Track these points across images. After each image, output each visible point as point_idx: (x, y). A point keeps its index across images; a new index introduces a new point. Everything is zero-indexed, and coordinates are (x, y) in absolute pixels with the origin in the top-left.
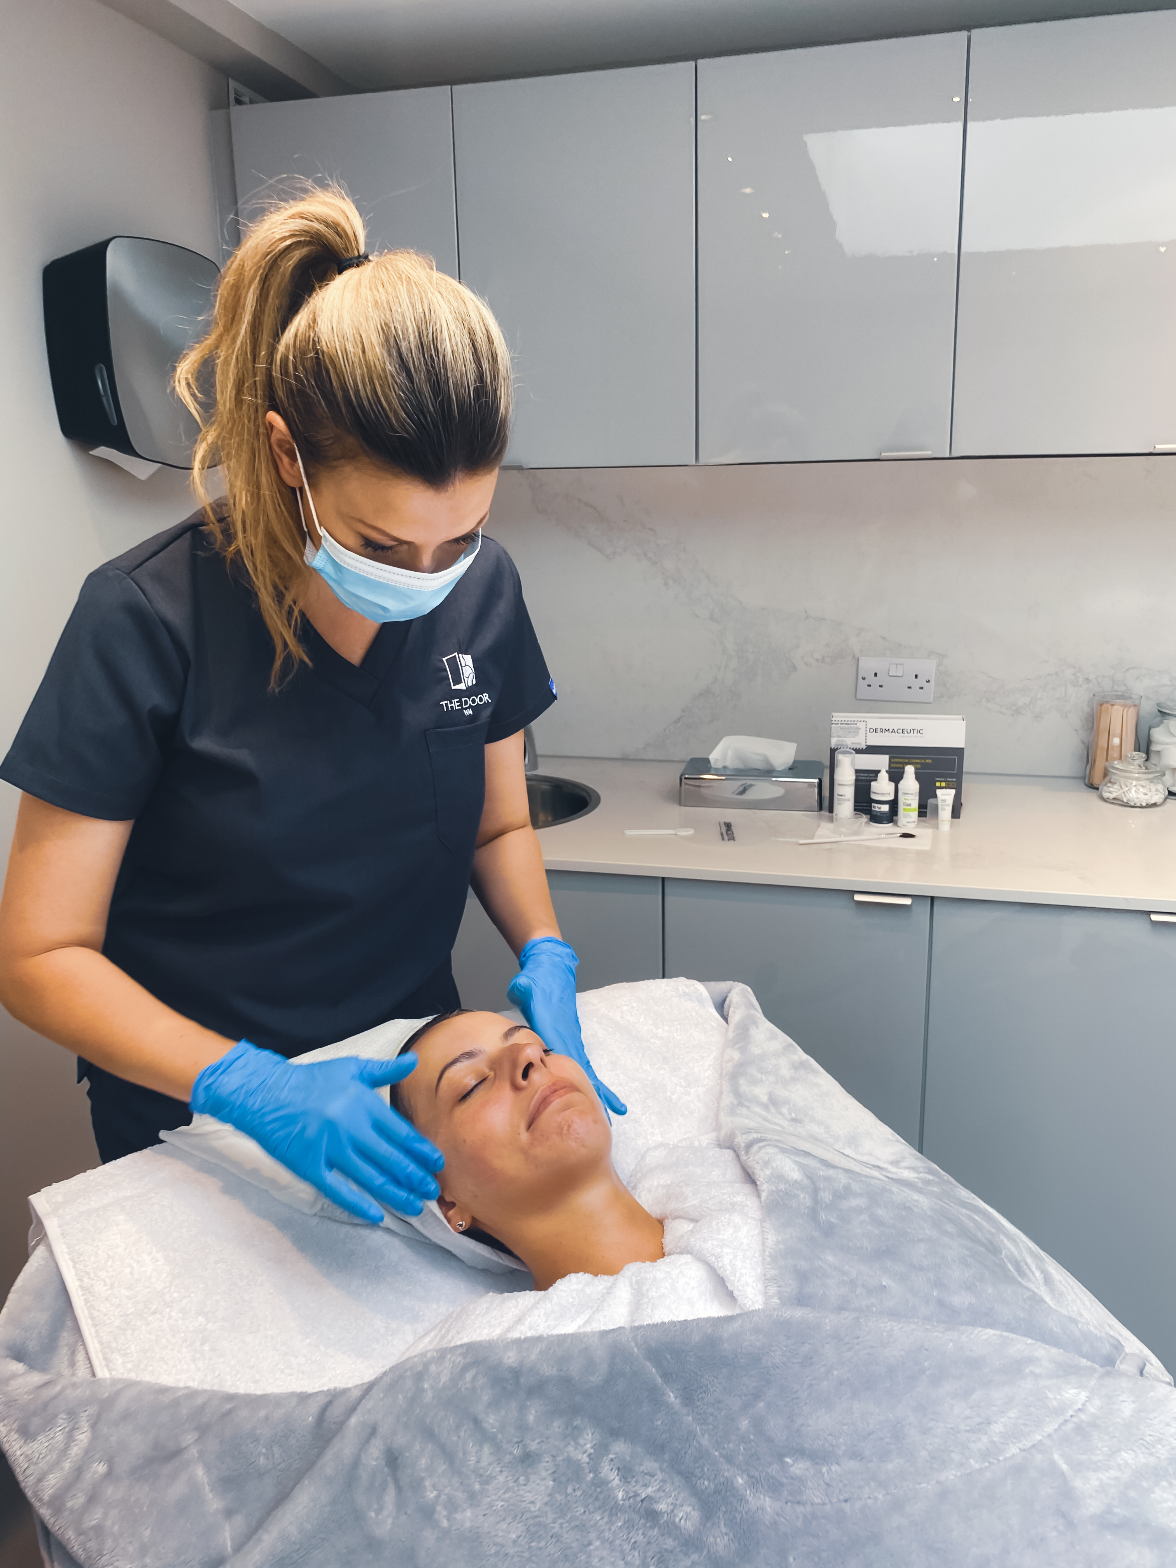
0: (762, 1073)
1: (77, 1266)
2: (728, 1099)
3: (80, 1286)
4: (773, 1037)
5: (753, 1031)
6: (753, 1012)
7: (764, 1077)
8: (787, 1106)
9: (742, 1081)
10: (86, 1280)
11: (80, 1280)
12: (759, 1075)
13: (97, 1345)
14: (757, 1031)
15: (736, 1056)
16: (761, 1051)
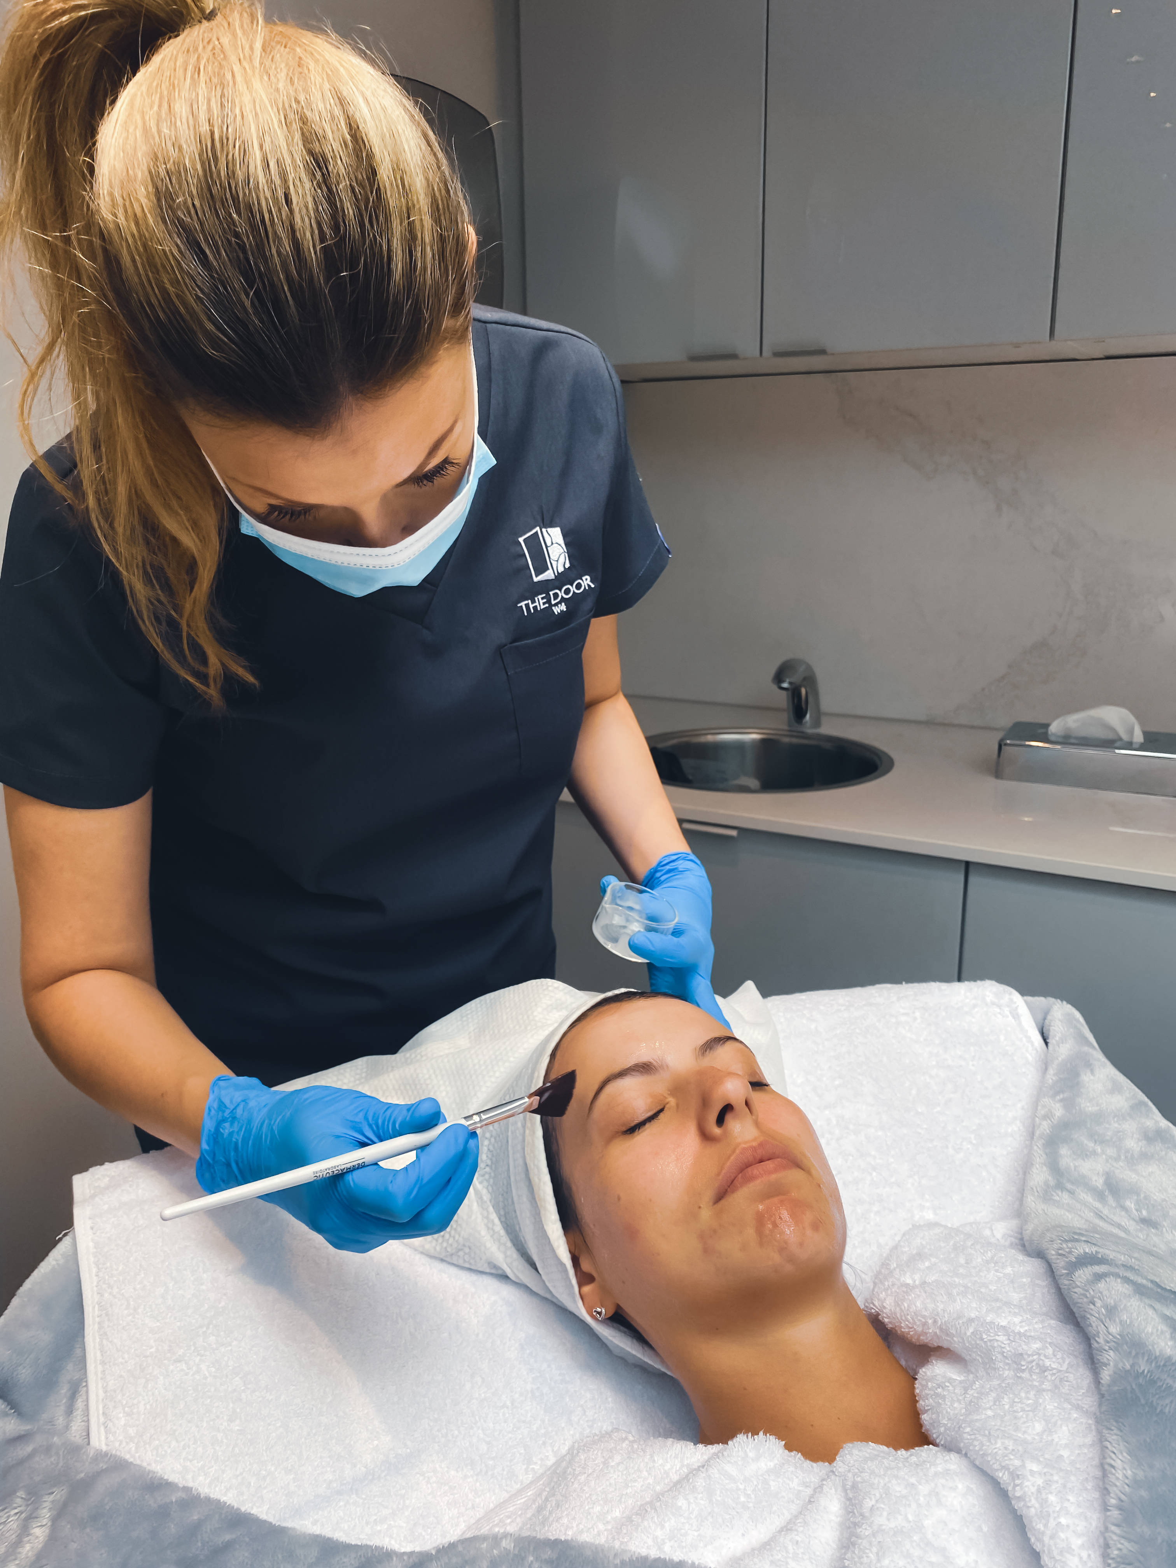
0: (1095, 1142)
1: (101, 1274)
2: (1040, 1175)
3: (99, 1304)
4: (1116, 1089)
5: (1086, 1077)
6: (1086, 1049)
7: (1099, 1149)
8: (1136, 1197)
9: (1064, 1151)
10: (106, 1295)
11: (101, 1294)
12: (1091, 1145)
13: (101, 1392)
14: (1092, 1077)
15: (1058, 1111)
16: (1096, 1108)
